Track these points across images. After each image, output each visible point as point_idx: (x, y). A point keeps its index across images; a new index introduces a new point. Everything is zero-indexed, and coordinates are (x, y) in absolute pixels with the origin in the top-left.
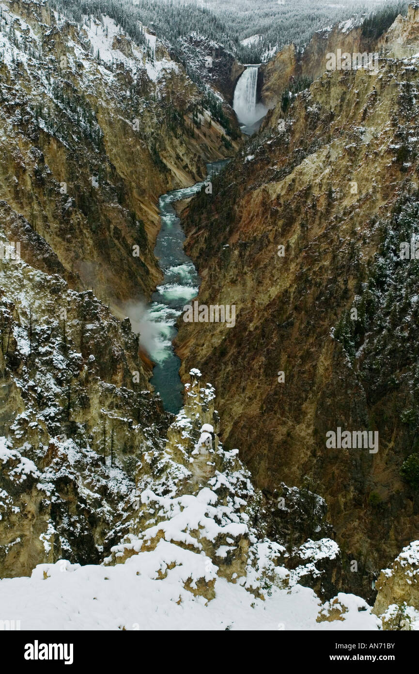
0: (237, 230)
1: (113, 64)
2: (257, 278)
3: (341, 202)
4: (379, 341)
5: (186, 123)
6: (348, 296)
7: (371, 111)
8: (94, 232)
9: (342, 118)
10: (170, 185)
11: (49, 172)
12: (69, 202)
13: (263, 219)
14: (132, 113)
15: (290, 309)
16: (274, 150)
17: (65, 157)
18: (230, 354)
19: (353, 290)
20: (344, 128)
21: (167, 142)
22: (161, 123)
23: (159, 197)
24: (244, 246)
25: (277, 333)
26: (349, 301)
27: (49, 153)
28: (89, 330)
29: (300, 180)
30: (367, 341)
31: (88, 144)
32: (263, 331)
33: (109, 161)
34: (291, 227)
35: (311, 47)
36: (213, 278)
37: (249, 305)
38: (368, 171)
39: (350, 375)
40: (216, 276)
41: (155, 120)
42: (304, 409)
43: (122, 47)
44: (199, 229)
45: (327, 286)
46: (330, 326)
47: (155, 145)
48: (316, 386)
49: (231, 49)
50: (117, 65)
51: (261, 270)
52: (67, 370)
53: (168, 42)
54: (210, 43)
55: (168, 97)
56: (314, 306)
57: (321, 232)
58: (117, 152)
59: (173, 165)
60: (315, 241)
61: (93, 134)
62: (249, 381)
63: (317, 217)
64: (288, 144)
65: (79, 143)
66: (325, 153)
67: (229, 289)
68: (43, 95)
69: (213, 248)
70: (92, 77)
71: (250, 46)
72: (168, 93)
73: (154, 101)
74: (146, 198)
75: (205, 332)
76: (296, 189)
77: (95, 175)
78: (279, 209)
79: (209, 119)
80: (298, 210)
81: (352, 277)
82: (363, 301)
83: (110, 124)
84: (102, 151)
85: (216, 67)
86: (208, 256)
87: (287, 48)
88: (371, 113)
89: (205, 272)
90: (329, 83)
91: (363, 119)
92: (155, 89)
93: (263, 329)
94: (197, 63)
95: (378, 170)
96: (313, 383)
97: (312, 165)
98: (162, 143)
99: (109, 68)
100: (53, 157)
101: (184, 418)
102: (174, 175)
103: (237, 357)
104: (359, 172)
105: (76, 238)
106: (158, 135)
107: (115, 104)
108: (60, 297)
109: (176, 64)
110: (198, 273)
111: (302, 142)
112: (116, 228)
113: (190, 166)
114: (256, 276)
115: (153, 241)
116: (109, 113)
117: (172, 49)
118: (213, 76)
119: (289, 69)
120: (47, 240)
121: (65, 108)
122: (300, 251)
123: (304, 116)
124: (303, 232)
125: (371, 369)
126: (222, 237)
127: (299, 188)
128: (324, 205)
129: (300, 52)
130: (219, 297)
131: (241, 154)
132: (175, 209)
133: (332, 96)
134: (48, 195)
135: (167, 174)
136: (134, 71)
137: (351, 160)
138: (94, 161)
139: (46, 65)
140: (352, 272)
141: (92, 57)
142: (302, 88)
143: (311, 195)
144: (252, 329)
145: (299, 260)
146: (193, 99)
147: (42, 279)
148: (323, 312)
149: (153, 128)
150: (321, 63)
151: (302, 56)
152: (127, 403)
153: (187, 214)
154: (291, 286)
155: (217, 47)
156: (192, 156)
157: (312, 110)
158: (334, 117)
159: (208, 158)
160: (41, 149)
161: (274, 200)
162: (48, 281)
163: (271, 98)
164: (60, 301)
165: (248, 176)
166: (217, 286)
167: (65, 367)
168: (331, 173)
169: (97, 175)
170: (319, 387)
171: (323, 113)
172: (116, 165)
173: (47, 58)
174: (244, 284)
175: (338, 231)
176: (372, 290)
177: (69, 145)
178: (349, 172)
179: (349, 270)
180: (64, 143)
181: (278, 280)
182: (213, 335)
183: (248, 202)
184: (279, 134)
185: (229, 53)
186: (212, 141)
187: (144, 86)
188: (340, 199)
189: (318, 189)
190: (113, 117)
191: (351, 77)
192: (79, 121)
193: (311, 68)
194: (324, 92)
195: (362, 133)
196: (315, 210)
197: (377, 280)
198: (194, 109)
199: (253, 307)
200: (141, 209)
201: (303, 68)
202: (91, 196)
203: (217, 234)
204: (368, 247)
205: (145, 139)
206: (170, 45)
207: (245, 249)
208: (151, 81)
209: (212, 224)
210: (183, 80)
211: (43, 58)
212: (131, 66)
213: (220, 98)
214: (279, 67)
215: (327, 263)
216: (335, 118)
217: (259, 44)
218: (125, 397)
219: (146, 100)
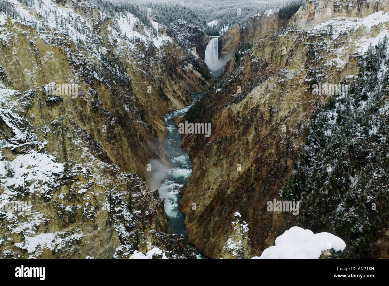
0: (214, 133)
1: (134, 39)
2: (230, 162)
3: (278, 114)
4: (310, 198)
5: (178, 71)
6: (288, 170)
7: (291, 60)
8: (128, 138)
9: (273, 65)
10: (170, 108)
11: (101, 103)
12: (113, 121)
13: (230, 126)
14: (146, 67)
15: (252, 180)
16: (233, 85)
17: (110, 94)
18: (216, 210)
19: (290, 167)
20: (275, 71)
21: (167, 83)
22: (164, 72)
23: (164, 116)
24: (220, 143)
25: (246, 195)
26: (289, 173)
27: (100, 92)
28: (134, 197)
29: (251, 102)
30: (302, 198)
31: (122, 86)
32: (236, 194)
33: (134, 95)
34: (248, 130)
35: (249, 25)
36: (202, 164)
37: (226, 179)
38: (293, 95)
39: (294, 220)
40: (204, 161)
41: (160, 70)
42: (266, 243)
43: (138, 29)
45: (274, 165)
46: (279, 189)
47: (160, 84)
48: (273, 227)
49: (202, 28)
50: (136, 40)
51: (232, 157)
52: (132, 221)
53: (165, 25)
54: (190, 25)
55: (166, 57)
56: (267, 177)
57: (267, 132)
58: (138, 90)
59: (171, 96)
60: (264, 137)
61: (125, 80)
62: (230, 226)
63: (264, 123)
64: (241, 81)
65: (117, 85)
66: (265, 85)
67: (213, 170)
68: (95, 58)
69: (200, 144)
70: (122, 47)
71: (212, 26)
72: (166, 54)
73: (159, 59)
74: (157, 117)
75: (199, 197)
76: (249, 108)
77: (127, 104)
78: (239, 120)
79: (191, 69)
80: (252, 120)
81: (289, 159)
82: (298, 173)
83: (134, 73)
84: (130, 89)
85: (194, 38)
86: (197, 150)
87: (235, 26)
88: (290, 61)
89: (196, 160)
90: (263, 45)
91: (286, 65)
92: (159, 52)
93: (236, 193)
94: (182, 37)
95: (299, 94)
96: (271, 226)
97: (258, 93)
98: (164, 83)
99: (131, 42)
100: (102, 94)
101: (232, 243)
102: (172, 102)
103: (221, 212)
104: (288, 96)
105: (118, 142)
106: (162, 79)
107: (136, 62)
108: (116, 178)
109: (171, 38)
110: (191, 160)
111: (249, 80)
112: (140, 135)
113: (181, 96)
114: (229, 161)
115: (162, 142)
116: (133, 67)
117: (167, 29)
118: (192, 44)
119: (237, 38)
120: (101, 144)
121: (108, 65)
122: (256, 144)
123: (250, 65)
124: (256, 133)
125: (306, 216)
126: (205, 138)
127: (251, 107)
128: (268, 116)
129: (242, 28)
130: (206, 174)
131: (213, 88)
132: (174, 122)
133: (266, 52)
134: (100, 117)
135: (168, 102)
136: (146, 43)
137: (282, 89)
138: (126, 95)
139: (96, 41)
140: (290, 156)
141: (122, 36)
142: (247, 48)
143: (259, 111)
144: (229, 193)
145: (255, 150)
146: (181, 57)
147: (105, 167)
148: (273, 181)
149: (158, 75)
150: (256, 34)
151: (244, 31)
152: (163, 242)
154: (252, 166)
155: (194, 27)
156: (182, 90)
157: (254, 61)
158: (268, 64)
159: (192, 91)
160: (95, 89)
161: (236, 114)
162: (109, 168)
163: (227, 55)
164: (116, 180)
165: (218, 101)
166: (204, 168)
167: (131, 220)
168: (271, 97)
169: (128, 104)
170: (275, 228)
171: (261, 62)
172: (139, 97)
173: (97, 37)
174: (222, 166)
175: (278, 131)
176: (303, 166)
177: (112, 87)
178: (282, 96)
179: (287, 154)
180: (109, 86)
181: (243, 163)
182: (204, 198)
183: (220, 116)
184: (235, 75)
185: (201, 30)
186: (194, 81)
187: (152, 51)
188: (278, 112)
189: (263, 107)
190: (135, 70)
191: (276, 42)
192: (116, 72)
193: (250, 37)
194: (261, 50)
195: (286, 73)
196: (263, 119)
197: (305, 160)
198: (182, 63)
199: (228, 180)
200: (154, 123)
201: (245, 38)
202: (125, 116)
203: (201, 136)
204: (298, 140)
205: (154, 81)
206: (166, 27)
208: (156, 48)
210: (175, 47)
211: (94, 37)
212: (144, 40)
213: (197, 56)
214: (231, 37)
215: (273, 151)
216: (269, 65)
217: (218, 25)
218: (162, 238)
219: (154, 59)
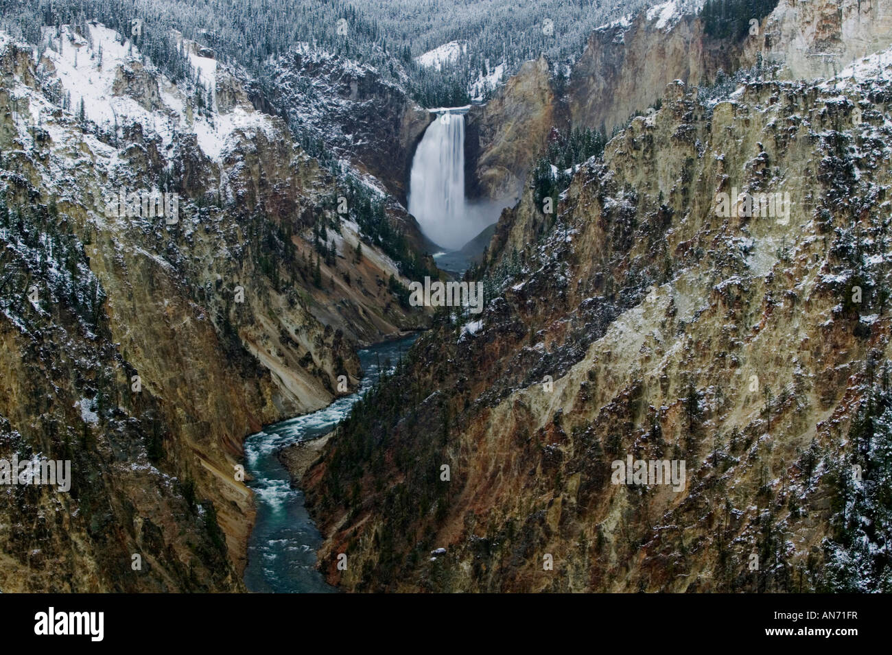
0: (458, 511)
1: (117, 128)
3: (722, 421)
5: (299, 253)
8: (96, 538)
9: (692, 219)
10: (270, 410)
13: (524, 477)
14: (167, 238)
16: (533, 306)
17: (18, 355)
20: (701, 243)
22: (240, 257)
23: (244, 440)
24: (484, 549)
29: (609, 372)
31: (69, 321)
33: (120, 357)
34: (599, 491)
35: (588, 63)
38: (778, 340)
41: (224, 251)
43: (135, 88)
44: (357, 515)
47: (228, 311)
49: (395, 75)
50: (126, 130)
53: (243, 69)
54: (345, 66)
55: (252, 195)
57: (679, 498)
58: (135, 335)
60: (668, 520)
61: (80, 295)
64: (565, 287)
65: (49, 319)
66: (663, 304)
69: (399, 558)
70: (70, 162)
71: (438, 67)
72: (250, 185)
73: (219, 206)
74: (214, 445)
76: (599, 397)
77: (89, 394)
78: (562, 449)
79: (355, 242)
80: (614, 448)
83: (117, 267)
84: (104, 334)
85: (363, 118)
87: (530, 67)
90: (649, 140)
91: (747, 219)
92: (219, 178)
94: (315, 113)
95: (803, 335)
97: (635, 336)
99: (106, 138)
102: (277, 382)
104: (758, 344)
105: (54, 554)
109: (268, 118)
111: (599, 282)
112: (148, 525)
113: (316, 358)
115: (238, 553)
116: (112, 243)
117: (253, 85)
118: (356, 140)
119: (540, 114)
122: (634, 549)
123: (598, 220)
126: (420, 531)
128: (679, 429)
129: (561, 74)
131: (449, 321)
132: (286, 467)
133: (660, 169)
135: (262, 382)
136: (167, 141)
137: (733, 316)
138: (83, 360)
141: (70, 117)
142: (582, 154)
143: (643, 409)
146: (312, 196)
149: (218, 272)
150: (616, 98)
151: (568, 83)
153: (320, 478)
155: (362, 74)
156: (320, 332)
157: (616, 204)
158: (670, 218)
159: (360, 335)
161: (548, 426)
163: (502, 184)
165: (473, 374)
168: (688, 351)
169: (94, 394)
171: (645, 209)
175: (722, 492)
177: (28, 326)
178: (732, 346)
180: (16, 321)
183: (480, 437)
184: (540, 265)
185: (390, 85)
186: (366, 293)
187: (192, 172)
188: (719, 412)
189: (660, 392)
190: (123, 252)
191: (700, 126)
192: (45, 266)
193: (593, 108)
194: (640, 162)
195: (746, 252)
196: (658, 443)
198: (316, 219)
200: (203, 473)
201: (573, 111)
202: (84, 447)
203: (405, 524)
204: (803, 525)
205: (202, 298)
206: (248, 77)
207: (488, 556)
208: (207, 161)
209: (391, 499)
210: (284, 153)
212: (159, 130)
213: (376, 189)
214: (516, 110)
215: (706, 575)
216: (674, 219)
217: (460, 61)
219: (200, 205)
